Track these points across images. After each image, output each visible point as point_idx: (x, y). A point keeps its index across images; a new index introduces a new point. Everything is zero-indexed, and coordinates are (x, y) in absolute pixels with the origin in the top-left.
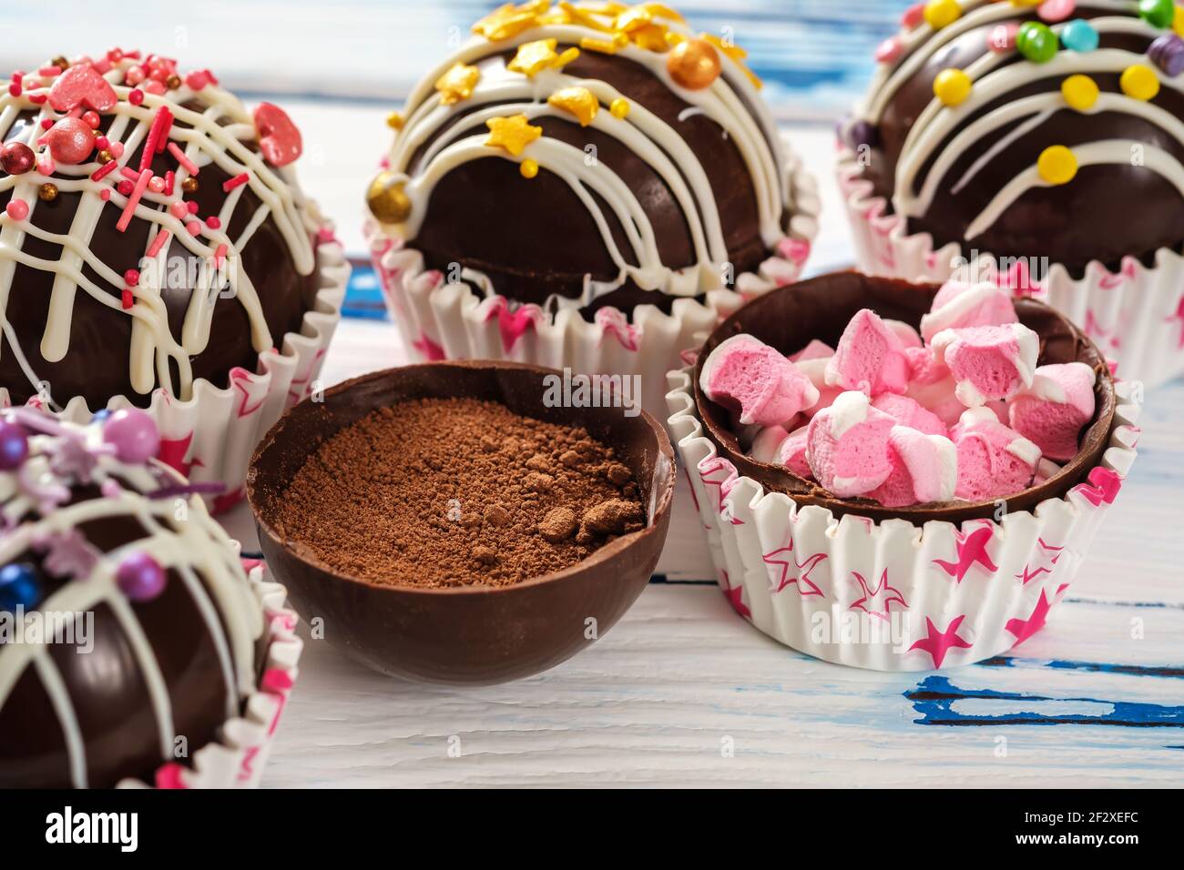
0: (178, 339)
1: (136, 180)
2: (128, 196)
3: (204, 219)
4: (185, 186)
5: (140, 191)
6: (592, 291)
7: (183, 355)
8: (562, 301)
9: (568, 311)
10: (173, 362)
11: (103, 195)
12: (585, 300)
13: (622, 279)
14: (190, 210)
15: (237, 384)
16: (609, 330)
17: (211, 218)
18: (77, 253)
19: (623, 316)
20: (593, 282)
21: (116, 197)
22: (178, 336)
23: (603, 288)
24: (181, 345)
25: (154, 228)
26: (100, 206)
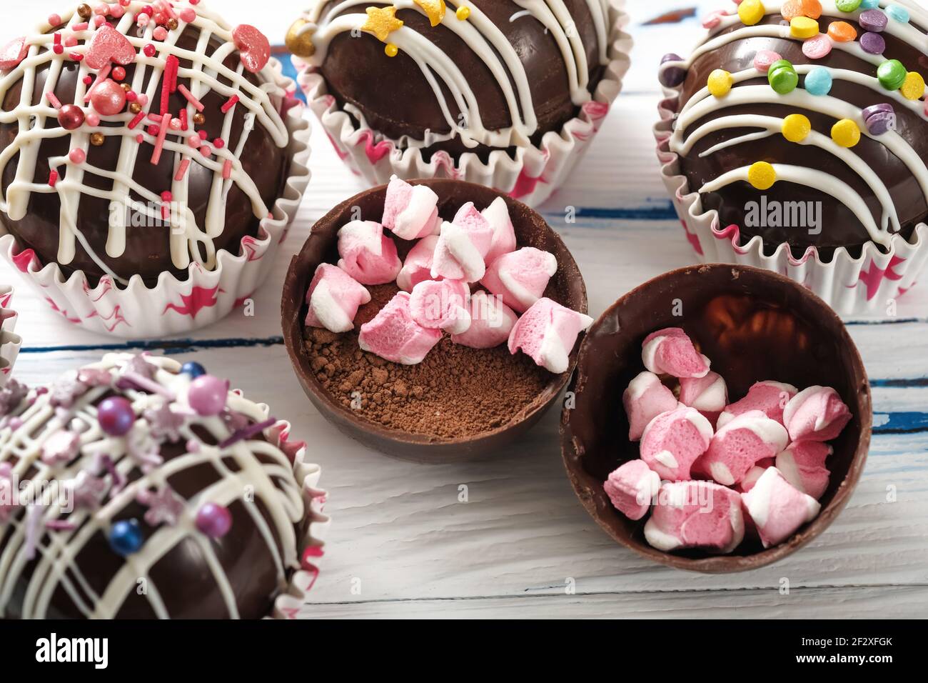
0: (203, 229)
1: (160, 122)
2: (157, 135)
3: (211, 141)
4: (195, 120)
5: (164, 130)
6: (431, 139)
7: (207, 239)
8: (410, 142)
9: (413, 149)
10: (201, 245)
11: (138, 138)
12: (426, 144)
13: (452, 135)
14: (202, 138)
15: (246, 245)
16: (441, 166)
17: (217, 140)
18: (125, 185)
19: (452, 160)
20: (432, 134)
21: (147, 138)
22: (203, 228)
23: (438, 138)
24: (205, 232)
25: (177, 156)
26: (136, 147)
